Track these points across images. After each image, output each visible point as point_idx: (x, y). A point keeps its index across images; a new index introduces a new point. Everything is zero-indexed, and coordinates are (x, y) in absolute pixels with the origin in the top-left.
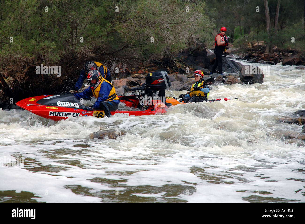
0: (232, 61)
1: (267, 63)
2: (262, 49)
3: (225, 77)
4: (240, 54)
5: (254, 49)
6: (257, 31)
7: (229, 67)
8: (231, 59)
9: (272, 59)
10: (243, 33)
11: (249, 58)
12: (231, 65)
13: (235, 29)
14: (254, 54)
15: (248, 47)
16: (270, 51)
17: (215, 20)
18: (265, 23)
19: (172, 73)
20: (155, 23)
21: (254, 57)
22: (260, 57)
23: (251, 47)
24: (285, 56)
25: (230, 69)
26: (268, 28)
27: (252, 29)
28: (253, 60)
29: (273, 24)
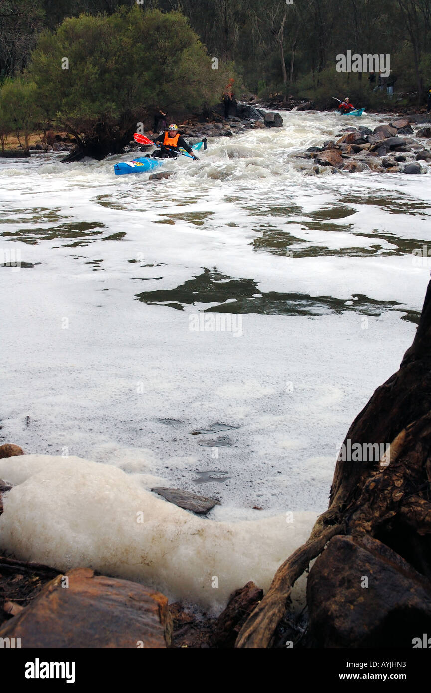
0: (258, 110)
1: (285, 110)
2: (280, 98)
3: (252, 123)
4: (263, 104)
5: (274, 99)
6: (275, 83)
7: (256, 114)
8: (256, 108)
9: (289, 106)
10: (265, 86)
11: (270, 106)
12: (257, 113)
13: (259, 83)
14: (275, 103)
15: (270, 97)
16: (287, 100)
17: (242, 76)
18: (282, 76)
19: (210, 122)
20: (194, 82)
21: (275, 105)
22: (280, 105)
23: (272, 97)
24: (299, 103)
25: (256, 116)
26: (285, 81)
27: (272, 81)
28: (274, 108)
29: (289, 77)
